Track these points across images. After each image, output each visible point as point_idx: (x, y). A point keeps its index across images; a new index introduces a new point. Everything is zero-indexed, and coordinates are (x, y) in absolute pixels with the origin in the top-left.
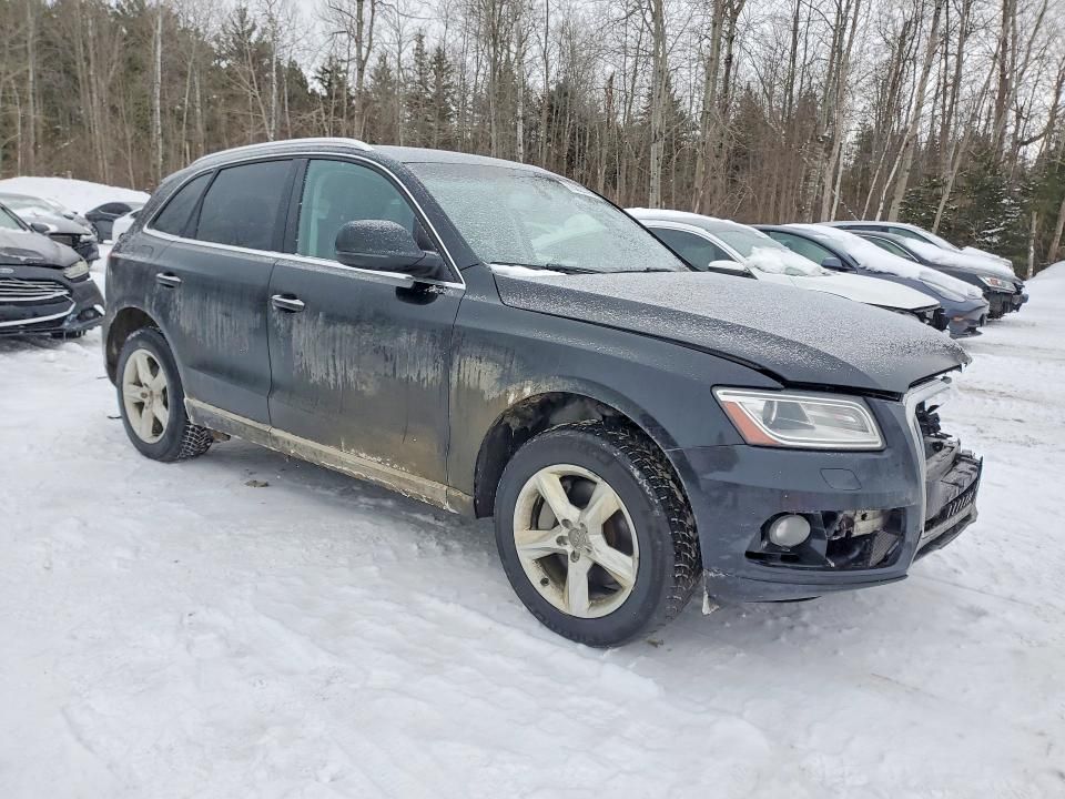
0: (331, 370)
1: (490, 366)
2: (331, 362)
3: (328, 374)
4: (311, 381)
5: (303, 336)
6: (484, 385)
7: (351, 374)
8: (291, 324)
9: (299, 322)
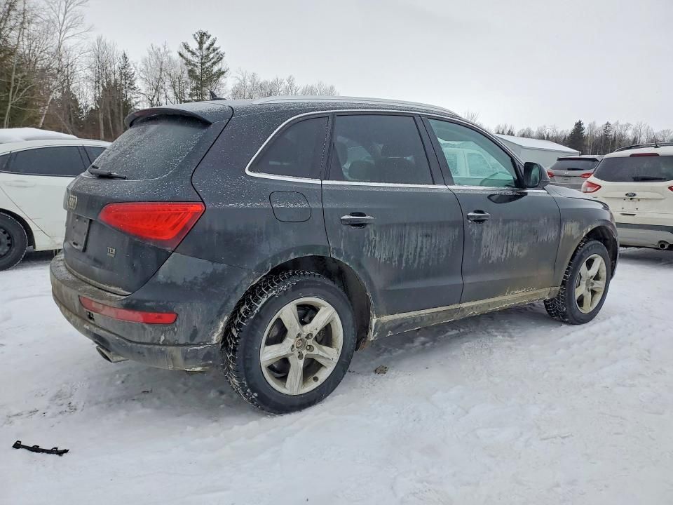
0: (505, 250)
1: (575, 223)
2: (505, 245)
3: (502, 254)
4: (490, 262)
5: (490, 234)
6: (573, 233)
7: (516, 249)
8: (483, 229)
9: (488, 226)
